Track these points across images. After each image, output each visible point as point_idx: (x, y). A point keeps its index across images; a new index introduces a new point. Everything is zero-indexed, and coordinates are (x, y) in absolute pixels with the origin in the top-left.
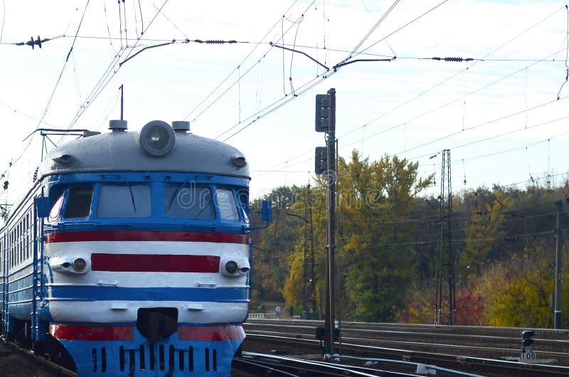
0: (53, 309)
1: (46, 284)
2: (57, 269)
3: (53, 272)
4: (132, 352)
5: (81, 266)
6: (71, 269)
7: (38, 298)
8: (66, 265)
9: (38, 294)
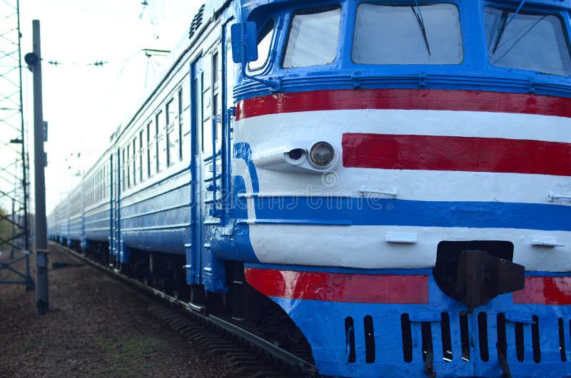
0: (258, 241)
1: (240, 195)
2: (271, 165)
3: (259, 172)
4: (426, 327)
5: (325, 156)
6: (303, 163)
7: (209, 220)
8: (296, 154)
9: (215, 214)
